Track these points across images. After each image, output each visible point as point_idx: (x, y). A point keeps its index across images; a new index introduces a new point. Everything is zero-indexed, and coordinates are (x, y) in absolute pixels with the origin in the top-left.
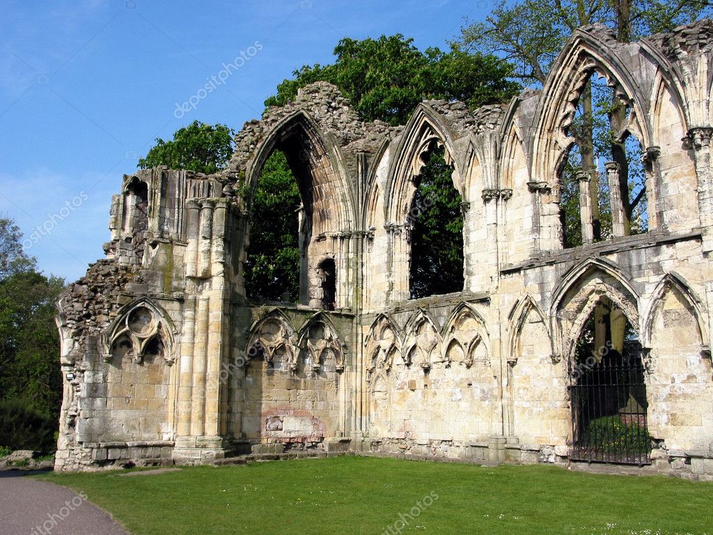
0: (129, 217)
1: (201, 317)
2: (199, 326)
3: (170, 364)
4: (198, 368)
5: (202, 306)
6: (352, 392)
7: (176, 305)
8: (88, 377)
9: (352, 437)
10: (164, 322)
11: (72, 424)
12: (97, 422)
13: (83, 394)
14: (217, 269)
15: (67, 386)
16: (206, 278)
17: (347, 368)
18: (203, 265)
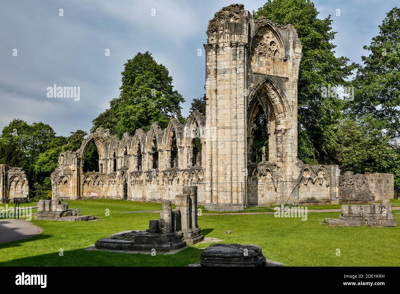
0: (62, 160)
1: (74, 177)
2: (74, 179)
3: (69, 185)
4: (74, 185)
5: (74, 175)
6: (105, 188)
7: (70, 175)
8: (56, 187)
9: (105, 196)
10: (68, 178)
11: (54, 194)
12: (57, 194)
13: (55, 190)
14: (76, 169)
15: (53, 189)
16: (74, 170)
17: (104, 184)
18: (74, 169)
